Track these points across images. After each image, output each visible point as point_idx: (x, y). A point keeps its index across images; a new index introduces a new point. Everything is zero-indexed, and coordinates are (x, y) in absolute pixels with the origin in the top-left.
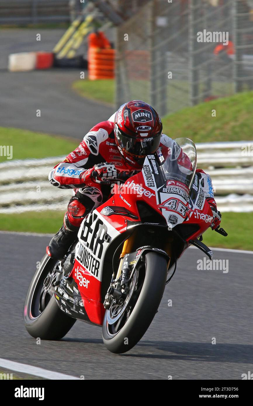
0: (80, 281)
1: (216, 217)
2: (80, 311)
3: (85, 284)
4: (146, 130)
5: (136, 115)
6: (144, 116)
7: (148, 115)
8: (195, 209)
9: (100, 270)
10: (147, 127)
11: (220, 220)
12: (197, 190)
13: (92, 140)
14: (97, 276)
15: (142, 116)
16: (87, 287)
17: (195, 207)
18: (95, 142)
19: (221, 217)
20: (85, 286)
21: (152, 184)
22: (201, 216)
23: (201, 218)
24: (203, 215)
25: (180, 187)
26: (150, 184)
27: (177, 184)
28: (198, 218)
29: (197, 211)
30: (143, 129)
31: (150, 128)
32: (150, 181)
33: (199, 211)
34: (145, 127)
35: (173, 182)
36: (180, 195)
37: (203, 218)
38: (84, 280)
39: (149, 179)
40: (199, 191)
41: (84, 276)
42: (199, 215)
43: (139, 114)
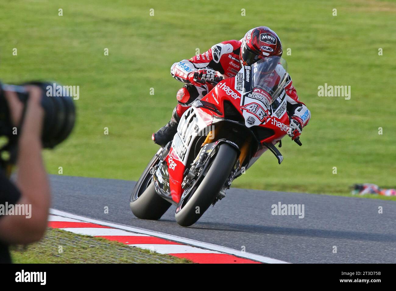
0: (170, 164)
1: (296, 129)
2: (167, 190)
3: (173, 166)
4: (268, 51)
5: (264, 36)
6: (270, 38)
7: (273, 39)
8: (274, 117)
9: (186, 156)
10: (270, 49)
11: (299, 133)
12: (280, 102)
13: (217, 49)
14: (183, 161)
15: (268, 38)
16: (174, 170)
17: (274, 115)
18: (219, 51)
19: (301, 131)
20: (172, 168)
21: (240, 89)
22: (278, 123)
23: (277, 125)
24: (279, 123)
25: (264, 95)
26: (239, 88)
27: (262, 92)
28: (274, 124)
29: (275, 118)
30: (267, 49)
31: (272, 50)
32: (240, 85)
33: (276, 119)
34: (269, 48)
35: (259, 90)
36: (262, 102)
37: (280, 125)
38: (173, 163)
39: (240, 84)
40: (282, 104)
41: (174, 160)
42: (276, 122)
43: (266, 36)
